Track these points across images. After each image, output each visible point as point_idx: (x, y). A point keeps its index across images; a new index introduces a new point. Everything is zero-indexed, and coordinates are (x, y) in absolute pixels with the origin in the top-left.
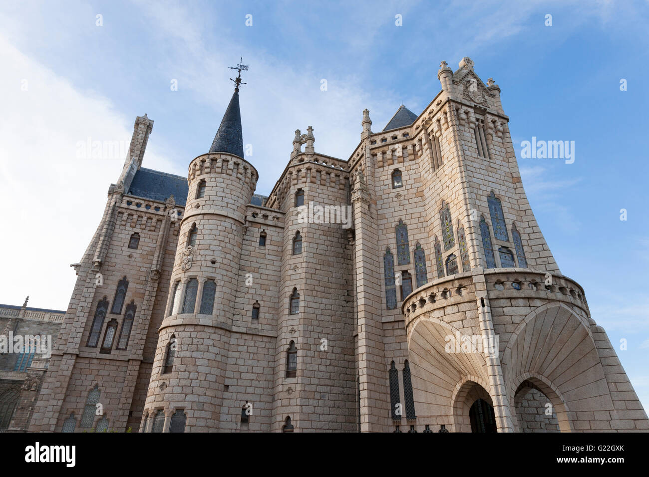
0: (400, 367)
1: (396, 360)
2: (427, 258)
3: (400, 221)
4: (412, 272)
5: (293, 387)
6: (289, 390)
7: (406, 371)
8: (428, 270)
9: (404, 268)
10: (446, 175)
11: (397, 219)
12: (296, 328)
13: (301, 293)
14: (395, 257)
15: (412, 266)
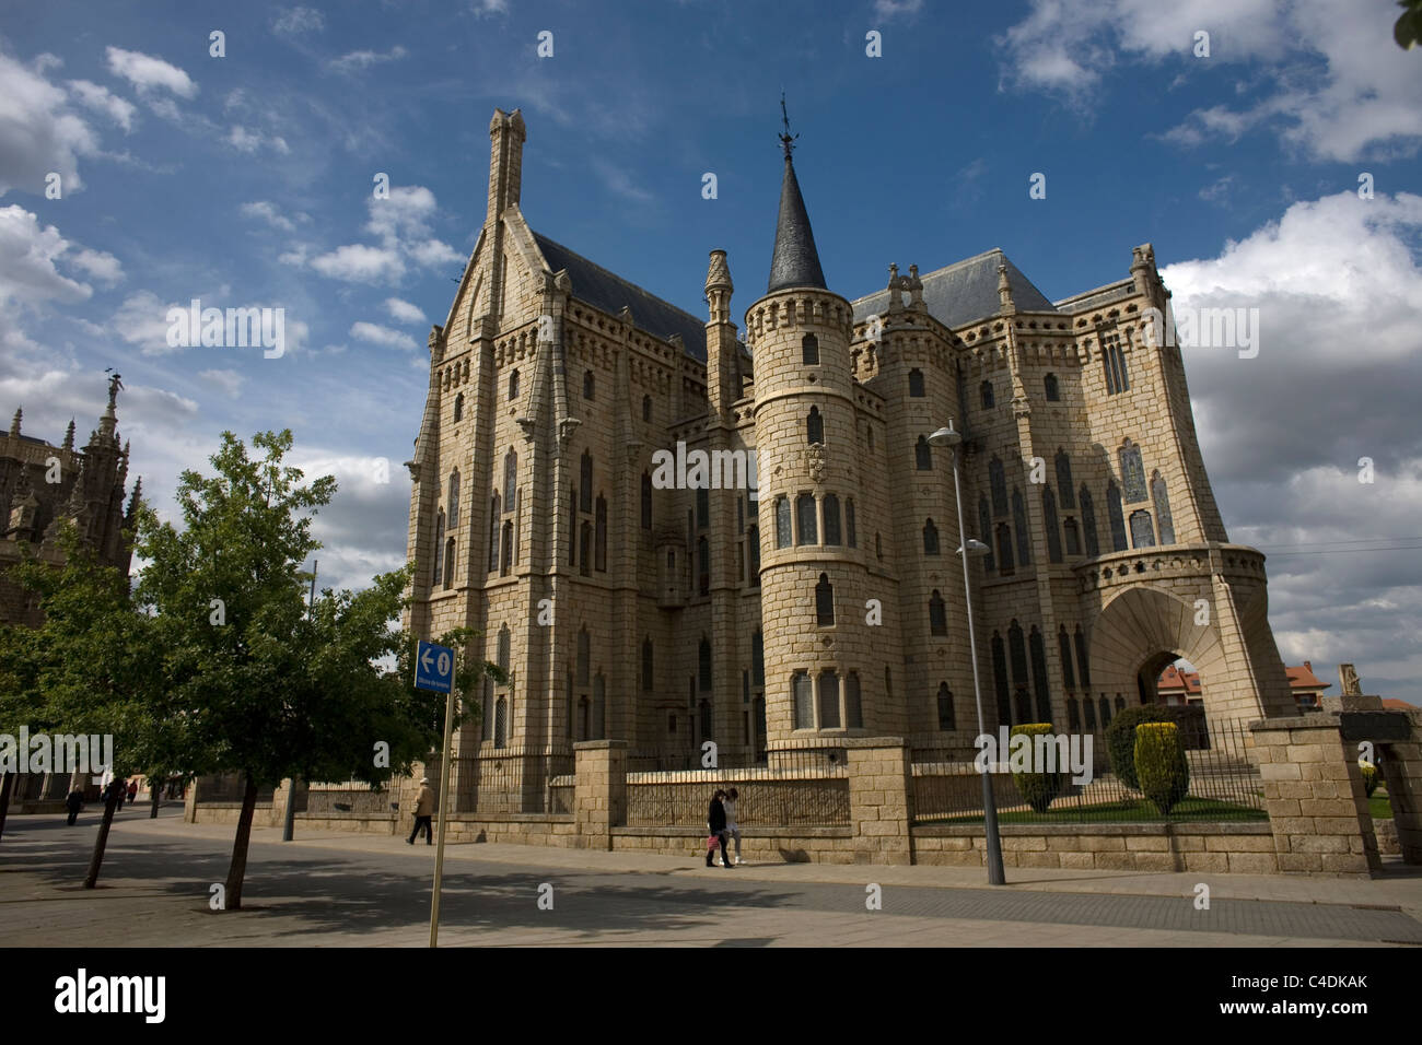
0: (1071, 632)
1: (1066, 624)
2: (1095, 505)
3: (1060, 450)
4: (1079, 520)
5: (946, 648)
6: (942, 652)
7: (1079, 637)
8: (1098, 520)
9: (1070, 513)
10: (1135, 409)
11: (1056, 446)
12: (939, 573)
13: (940, 527)
14: (1057, 498)
15: (1079, 512)
